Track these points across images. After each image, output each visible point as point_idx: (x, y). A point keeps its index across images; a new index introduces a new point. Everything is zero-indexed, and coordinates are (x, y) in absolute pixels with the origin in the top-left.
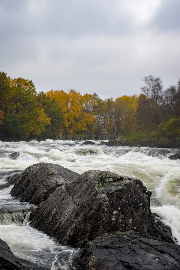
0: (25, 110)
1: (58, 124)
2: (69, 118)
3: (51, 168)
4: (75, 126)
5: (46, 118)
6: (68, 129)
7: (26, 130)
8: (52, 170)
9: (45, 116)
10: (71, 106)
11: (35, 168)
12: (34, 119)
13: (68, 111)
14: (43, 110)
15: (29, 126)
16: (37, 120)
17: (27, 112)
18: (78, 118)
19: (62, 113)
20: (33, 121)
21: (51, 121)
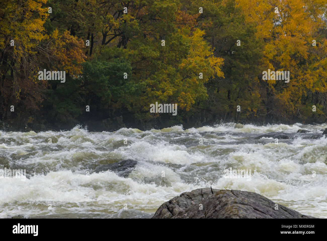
0: (147, 36)
1: (247, 77)
2: (278, 58)
3: (236, 203)
4: (297, 81)
5: (209, 58)
6: (274, 91)
7: (150, 95)
8: (238, 210)
9: (208, 54)
10: (283, 21)
11: (186, 206)
12: (174, 62)
13: (274, 36)
14: (199, 33)
15: (160, 82)
16: (183, 65)
17: (153, 42)
18: (306, 57)
19: (257, 42)
20: (171, 69)
21: (223, 68)
